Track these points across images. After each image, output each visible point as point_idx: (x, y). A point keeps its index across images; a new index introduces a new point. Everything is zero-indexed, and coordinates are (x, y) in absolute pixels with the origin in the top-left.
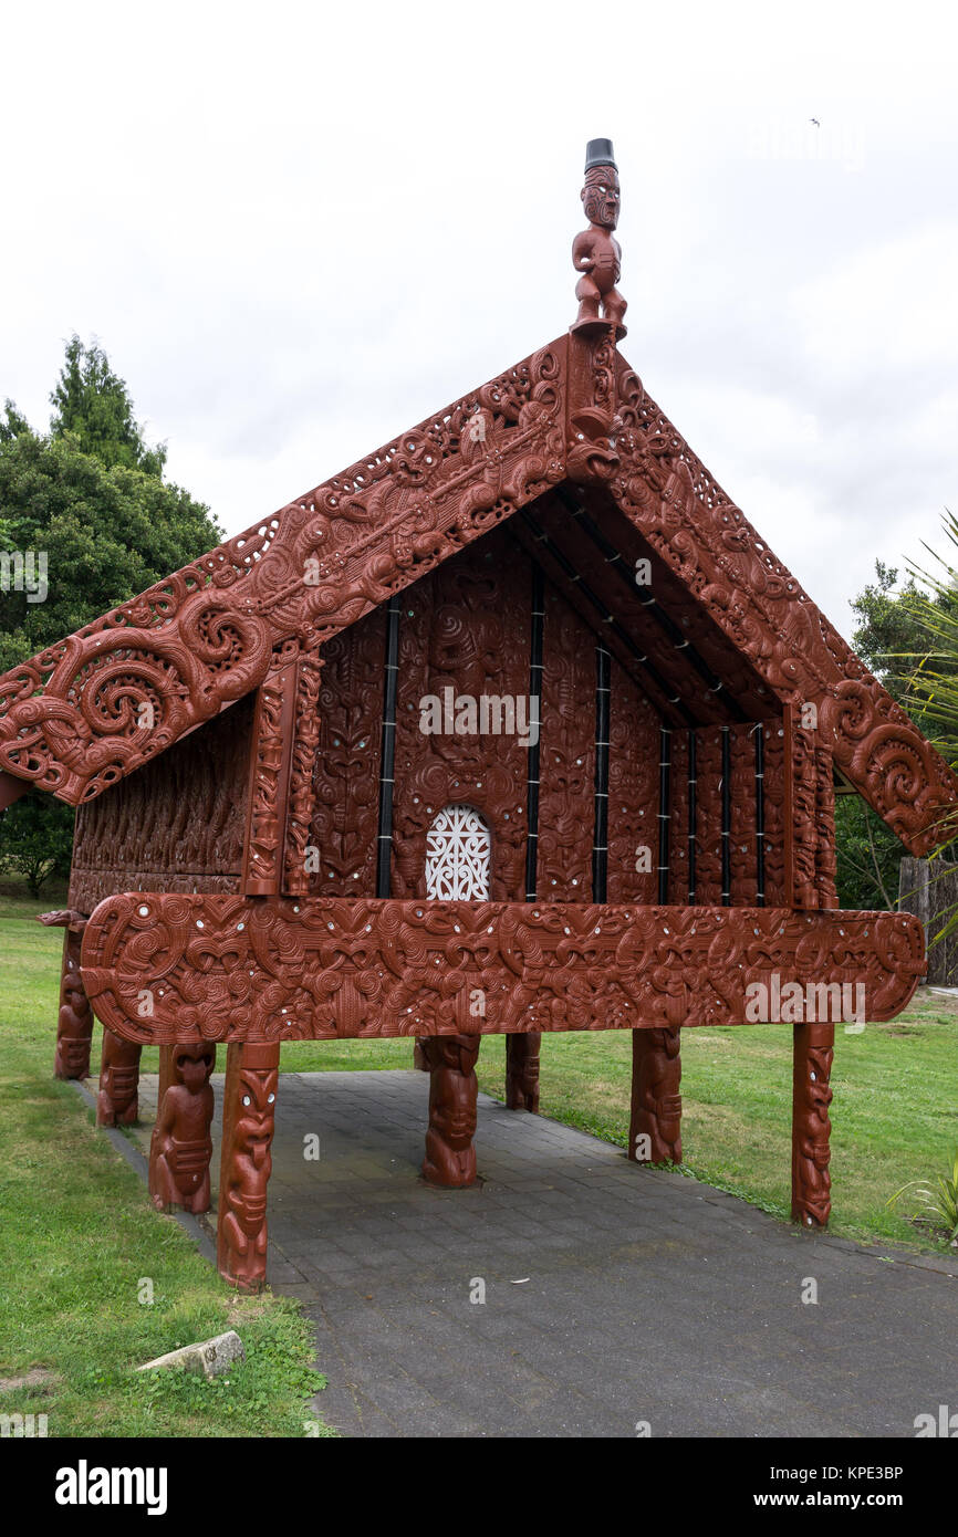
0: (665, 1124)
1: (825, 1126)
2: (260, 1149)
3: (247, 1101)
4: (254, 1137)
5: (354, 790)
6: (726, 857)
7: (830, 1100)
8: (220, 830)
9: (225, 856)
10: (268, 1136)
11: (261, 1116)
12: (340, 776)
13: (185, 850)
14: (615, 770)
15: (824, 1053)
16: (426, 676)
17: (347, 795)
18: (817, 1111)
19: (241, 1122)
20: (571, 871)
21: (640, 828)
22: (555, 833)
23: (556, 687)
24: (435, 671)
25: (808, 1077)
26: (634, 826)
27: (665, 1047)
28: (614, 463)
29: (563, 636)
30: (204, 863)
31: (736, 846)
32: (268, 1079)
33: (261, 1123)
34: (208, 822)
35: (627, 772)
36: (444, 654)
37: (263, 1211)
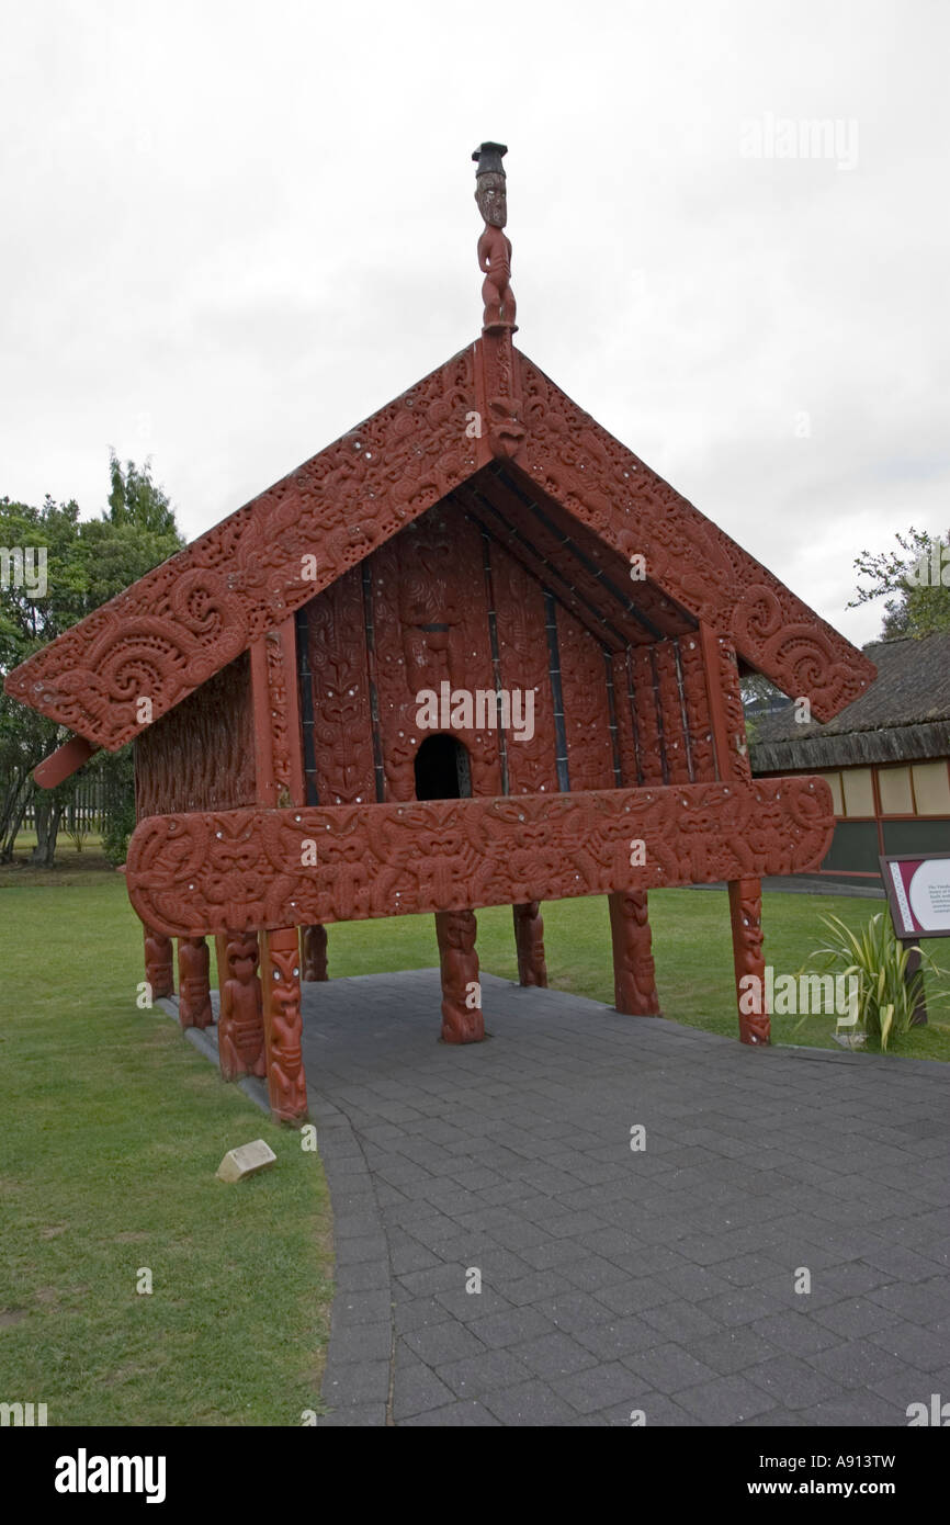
0: (642, 981)
1: (759, 961)
2: (291, 1011)
3: (277, 976)
4: (285, 1003)
5: (349, 731)
6: (663, 754)
7: (762, 941)
8: (238, 771)
9: (243, 792)
10: (296, 1001)
11: (289, 986)
12: (336, 721)
13: (216, 794)
14: (568, 693)
15: (753, 903)
16: (399, 631)
17: (343, 735)
18: (752, 950)
19: (274, 993)
20: (539, 778)
21: (593, 739)
22: (520, 749)
23: (511, 628)
24: (406, 627)
25: (742, 923)
26: (588, 737)
27: (635, 917)
28: (519, 438)
29: (512, 585)
30: (230, 800)
31: (669, 743)
32: (292, 958)
33: (289, 991)
34: (229, 768)
35: (578, 693)
36: (413, 612)
37: (299, 1058)
